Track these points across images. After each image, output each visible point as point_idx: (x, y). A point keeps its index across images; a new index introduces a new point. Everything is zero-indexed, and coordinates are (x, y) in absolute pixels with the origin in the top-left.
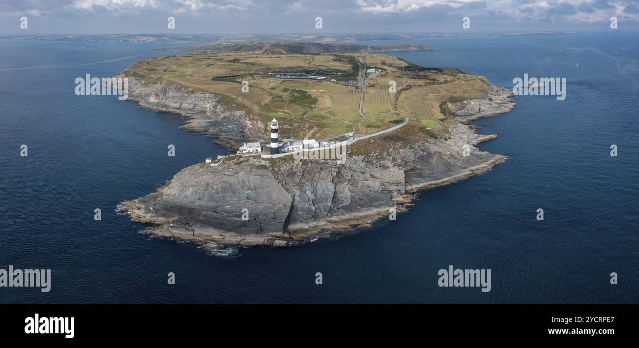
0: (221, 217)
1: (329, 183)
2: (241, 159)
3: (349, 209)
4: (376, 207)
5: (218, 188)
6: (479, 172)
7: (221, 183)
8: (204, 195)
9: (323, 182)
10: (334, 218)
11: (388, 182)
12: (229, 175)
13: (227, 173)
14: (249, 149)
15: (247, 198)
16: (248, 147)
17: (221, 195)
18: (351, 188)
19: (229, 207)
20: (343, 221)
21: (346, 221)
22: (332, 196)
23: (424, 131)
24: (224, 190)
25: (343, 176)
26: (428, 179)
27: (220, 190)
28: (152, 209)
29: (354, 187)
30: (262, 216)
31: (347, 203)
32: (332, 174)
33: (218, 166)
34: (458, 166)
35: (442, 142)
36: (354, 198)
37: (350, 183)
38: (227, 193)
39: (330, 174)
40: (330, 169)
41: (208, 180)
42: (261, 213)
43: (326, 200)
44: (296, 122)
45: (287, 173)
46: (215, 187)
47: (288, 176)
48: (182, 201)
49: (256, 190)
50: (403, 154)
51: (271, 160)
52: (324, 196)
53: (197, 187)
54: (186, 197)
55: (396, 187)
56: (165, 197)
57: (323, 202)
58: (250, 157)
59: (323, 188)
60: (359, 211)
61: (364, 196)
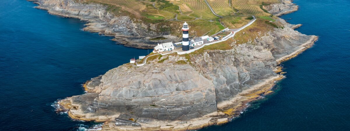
0: (162, 110)
1: (232, 67)
2: (162, 58)
3: (250, 83)
4: (266, 78)
5: (149, 85)
6: (309, 47)
7: (152, 81)
8: (138, 92)
9: (228, 67)
10: (244, 92)
11: (265, 60)
12: (156, 73)
13: (154, 71)
14: (165, 49)
15: (177, 90)
16: (164, 47)
17: (153, 90)
18: (247, 68)
19: (164, 99)
20: (251, 92)
21: (253, 92)
22: (238, 76)
23: (269, 23)
24: (156, 86)
25: (238, 60)
26: (283, 54)
27: (152, 86)
28: (90, 109)
29: (247, 67)
30: (197, 102)
31: (248, 79)
32: (232, 60)
33: (145, 66)
34: (296, 44)
35: (281, 30)
36: (250, 75)
37: (244, 64)
38: (158, 88)
39: (231, 60)
40: (229, 56)
41: (139, 80)
42: (194, 100)
43: (235, 80)
44: (171, 23)
45: (202, 64)
46: (147, 85)
47: (203, 66)
48: (118, 99)
49: (182, 82)
50: (264, 40)
51: (186, 56)
52: (232, 77)
53: (130, 86)
54: (121, 95)
55: (271, 62)
56: (101, 98)
57: (233, 82)
58: (169, 55)
59: (230, 72)
60: (257, 83)
61: (256, 72)
